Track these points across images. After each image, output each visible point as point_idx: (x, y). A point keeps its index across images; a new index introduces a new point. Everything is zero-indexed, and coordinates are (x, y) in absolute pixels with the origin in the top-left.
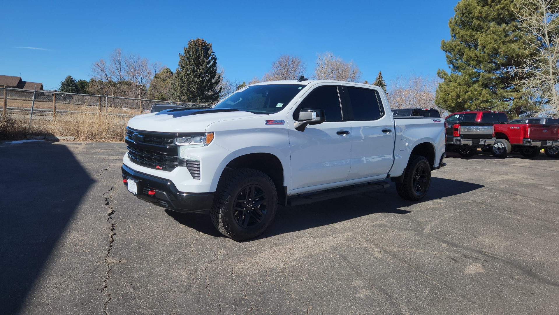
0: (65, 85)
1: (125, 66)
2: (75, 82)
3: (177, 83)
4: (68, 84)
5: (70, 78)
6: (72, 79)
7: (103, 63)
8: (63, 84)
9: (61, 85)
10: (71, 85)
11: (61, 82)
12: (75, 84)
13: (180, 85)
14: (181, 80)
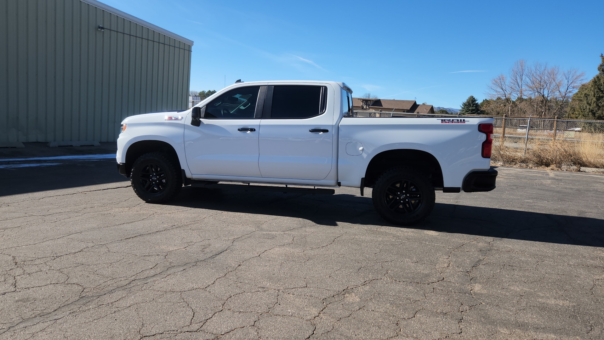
0: (466, 105)
1: (528, 79)
2: (477, 102)
3: (593, 93)
4: (469, 104)
5: (472, 99)
6: (474, 98)
7: (502, 79)
8: (465, 105)
9: (462, 106)
10: (471, 105)
11: (463, 103)
12: (477, 104)
13: (596, 96)
14: (599, 89)
